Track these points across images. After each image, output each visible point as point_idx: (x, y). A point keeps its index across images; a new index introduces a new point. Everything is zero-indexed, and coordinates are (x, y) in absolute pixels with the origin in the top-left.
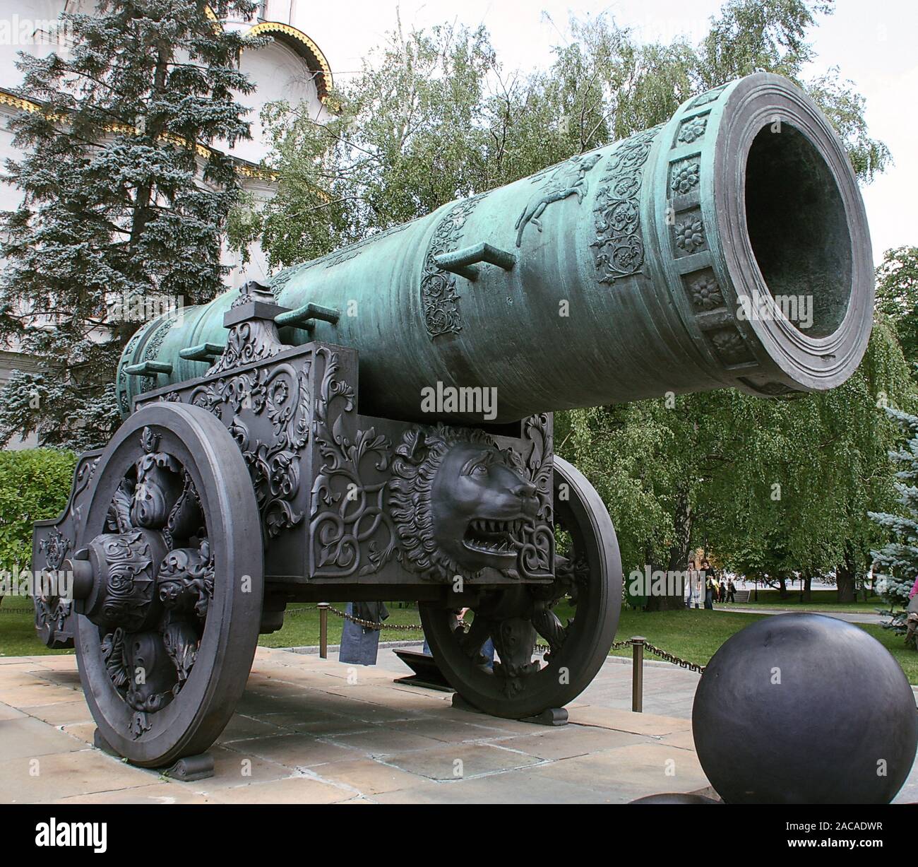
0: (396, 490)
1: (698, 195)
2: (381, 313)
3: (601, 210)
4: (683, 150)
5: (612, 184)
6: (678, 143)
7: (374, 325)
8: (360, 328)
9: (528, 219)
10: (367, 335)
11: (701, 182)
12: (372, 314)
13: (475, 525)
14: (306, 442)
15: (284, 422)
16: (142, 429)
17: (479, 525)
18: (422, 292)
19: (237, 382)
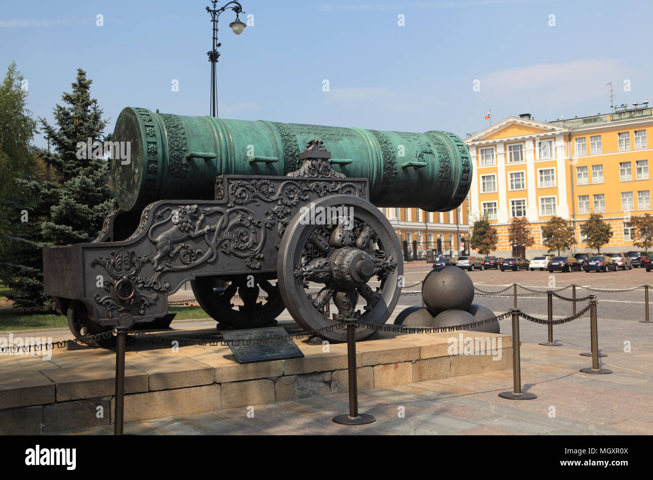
3: (441, 162)
9: (419, 156)
19: (322, 184)
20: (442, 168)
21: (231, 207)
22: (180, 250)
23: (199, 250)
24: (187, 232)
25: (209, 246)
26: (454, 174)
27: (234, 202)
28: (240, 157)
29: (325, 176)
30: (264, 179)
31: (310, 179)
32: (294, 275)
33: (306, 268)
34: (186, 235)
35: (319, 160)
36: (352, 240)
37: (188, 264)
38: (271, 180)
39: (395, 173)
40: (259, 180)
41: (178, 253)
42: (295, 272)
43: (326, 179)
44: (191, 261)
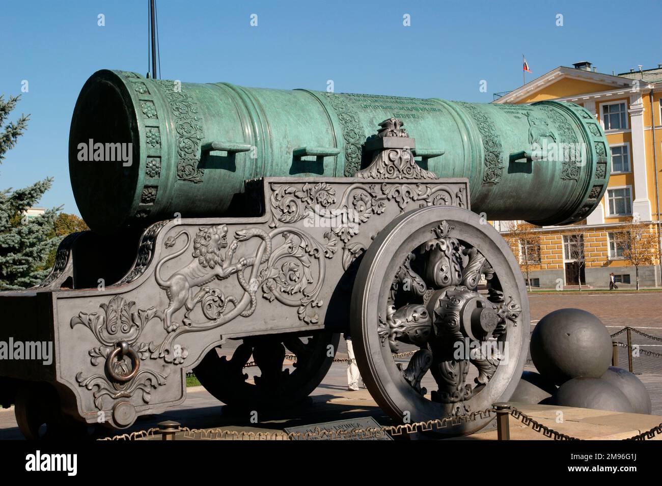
2: (457, 163)
4: (597, 138)
5: (565, 138)
6: (592, 134)
7: (451, 167)
8: (442, 167)
10: (445, 172)
12: (451, 162)
18: (485, 160)
19: (403, 189)
23: (231, 298)
25: (245, 290)
27: (280, 220)
28: (281, 148)
29: (407, 176)
30: (322, 183)
31: (387, 180)
32: (379, 332)
33: (395, 323)
34: (209, 273)
35: (398, 150)
36: (459, 276)
37: (215, 319)
38: (332, 183)
39: (501, 169)
42: (379, 329)
43: (409, 181)
44: (218, 315)
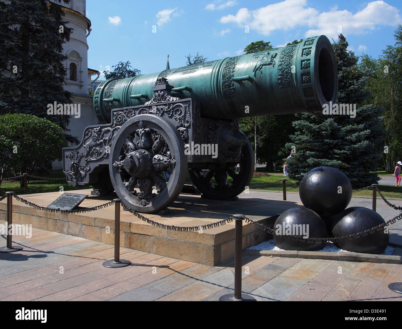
0: (209, 138)
1: (310, 70)
3: (280, 70)
4: (305, 57)
5: (283, 63)
6: (303, 55)
9: (257, 70)
11: (311, 67)
12: (204, 90)
13: (231, 146)
14: (190, 125)
15: (181, 120)
16: (139, 121)
17: (232, 147)
18: (222, 86)
19: (160, 107)
20: (280, 75)
21: (114, 127)
22: (93, 151)
23: (100, 151)
24: (96, 141)
25: (105, 149)
26: (294, 78)
27: (115, 124)
31: (153, 105)
34: (95, 143)
38: (133, 109)
39: (233, 89)
40: (127, 110)
41: (93, 152)
43: (162, 104)
44: (97, 157)
